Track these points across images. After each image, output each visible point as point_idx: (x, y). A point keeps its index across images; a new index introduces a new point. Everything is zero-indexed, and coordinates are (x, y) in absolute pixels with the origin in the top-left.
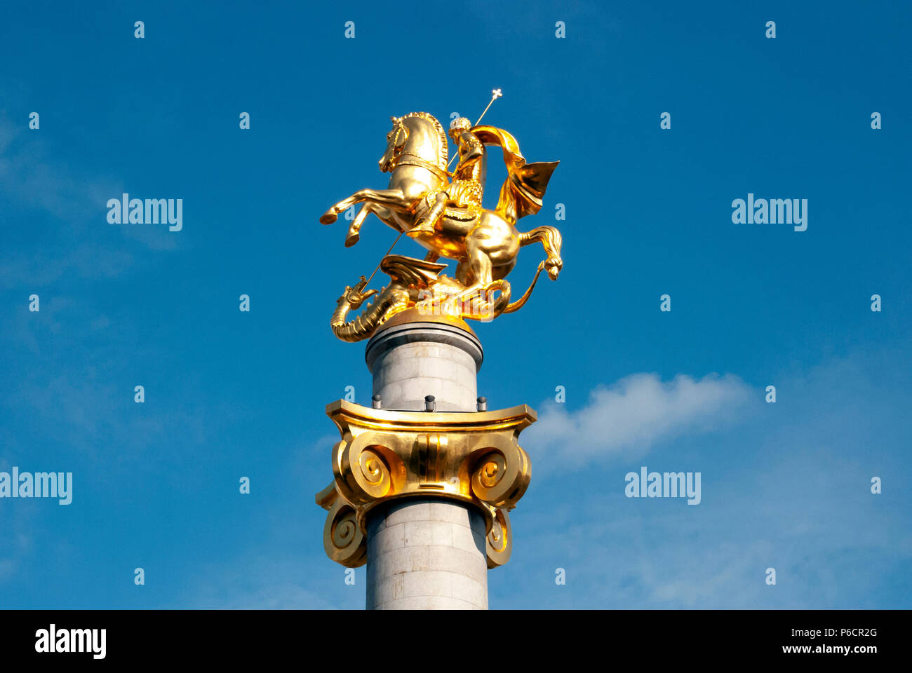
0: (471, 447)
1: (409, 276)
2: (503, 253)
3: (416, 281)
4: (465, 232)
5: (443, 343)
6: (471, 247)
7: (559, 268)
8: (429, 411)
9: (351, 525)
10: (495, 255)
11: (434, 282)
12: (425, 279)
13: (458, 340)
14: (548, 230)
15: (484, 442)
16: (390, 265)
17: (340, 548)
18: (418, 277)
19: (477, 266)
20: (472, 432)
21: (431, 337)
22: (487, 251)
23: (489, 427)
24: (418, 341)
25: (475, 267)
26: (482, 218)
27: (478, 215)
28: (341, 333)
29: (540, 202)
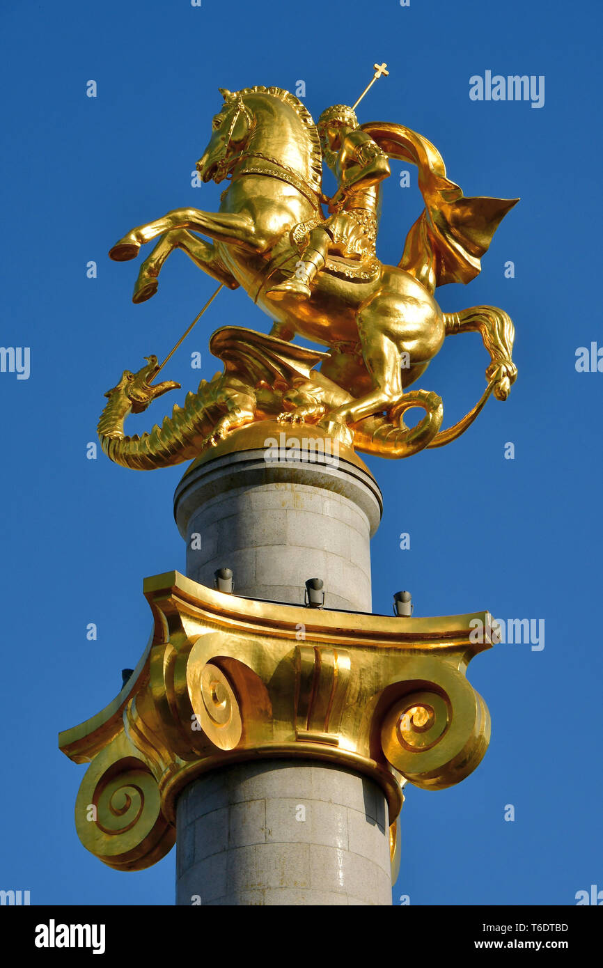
0: (389, 676)
1: (260, 366)
2: (421, 345)
3: (271, 376)
4: (356, 300)
5: (328, 489)
6: (369, 328)
7: (512, 379)
8: (312, 605)
9: (134, 793)
10: (409, 346)
11: (304, 381)
12: (289, 372)
13: (352, 486)
14: (493, 315)
15: (413, 671)
16: (228, 344)
17: (109, 833)
18: (278, 369)
19: (380, 360)
20: (388, 650)
21: (309, 476)
22: (397, 338)
23: (418, 645)
24: (286, 481)
25: (375, 364)
26: (385, 280)
27: (378, 275)
28: (122, 451)
29: (476, 263)
